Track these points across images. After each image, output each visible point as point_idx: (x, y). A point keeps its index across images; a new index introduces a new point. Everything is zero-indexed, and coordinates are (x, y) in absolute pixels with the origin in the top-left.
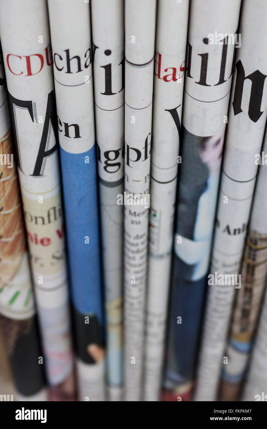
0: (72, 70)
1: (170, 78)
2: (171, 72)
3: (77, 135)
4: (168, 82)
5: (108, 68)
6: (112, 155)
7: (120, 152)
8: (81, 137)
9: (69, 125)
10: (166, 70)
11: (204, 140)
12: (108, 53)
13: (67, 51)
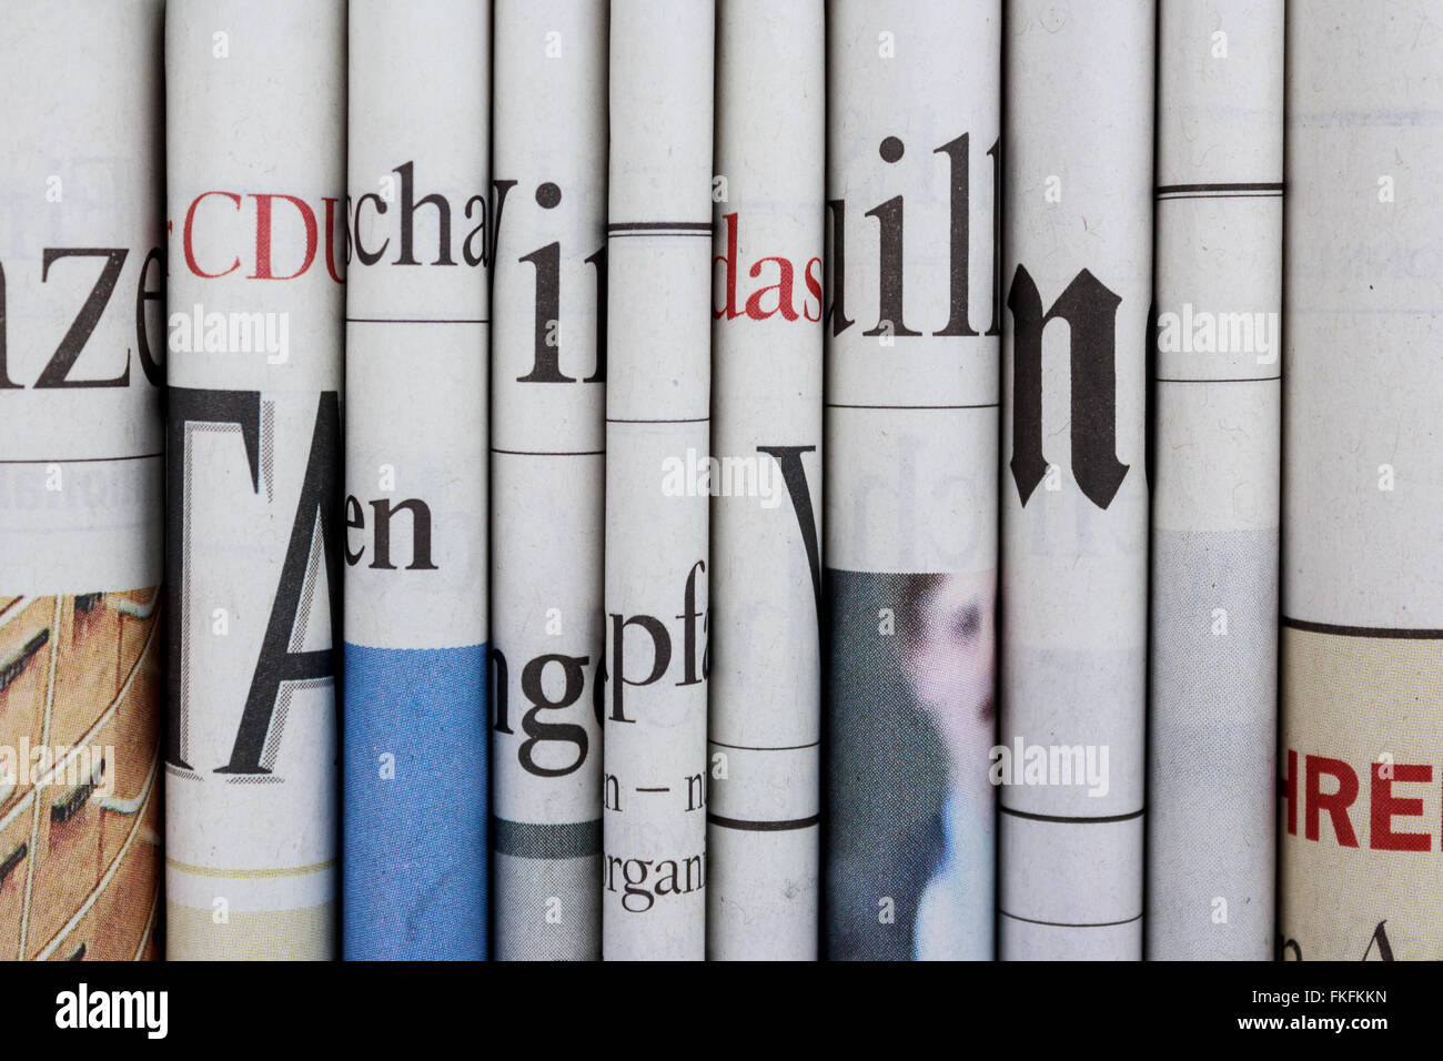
0: (417, 254)
1: (770, 302)
2: (772, 274)
3: (422, 559)
4: (763, 321)
5: (547, 260)
6: (554, 681)
7: (588, 673)
8: (436, 568)
9: (391, 508)
10: (755, 271)
11: (915, 589)
12: (548, 196)
13: (406, 171)
